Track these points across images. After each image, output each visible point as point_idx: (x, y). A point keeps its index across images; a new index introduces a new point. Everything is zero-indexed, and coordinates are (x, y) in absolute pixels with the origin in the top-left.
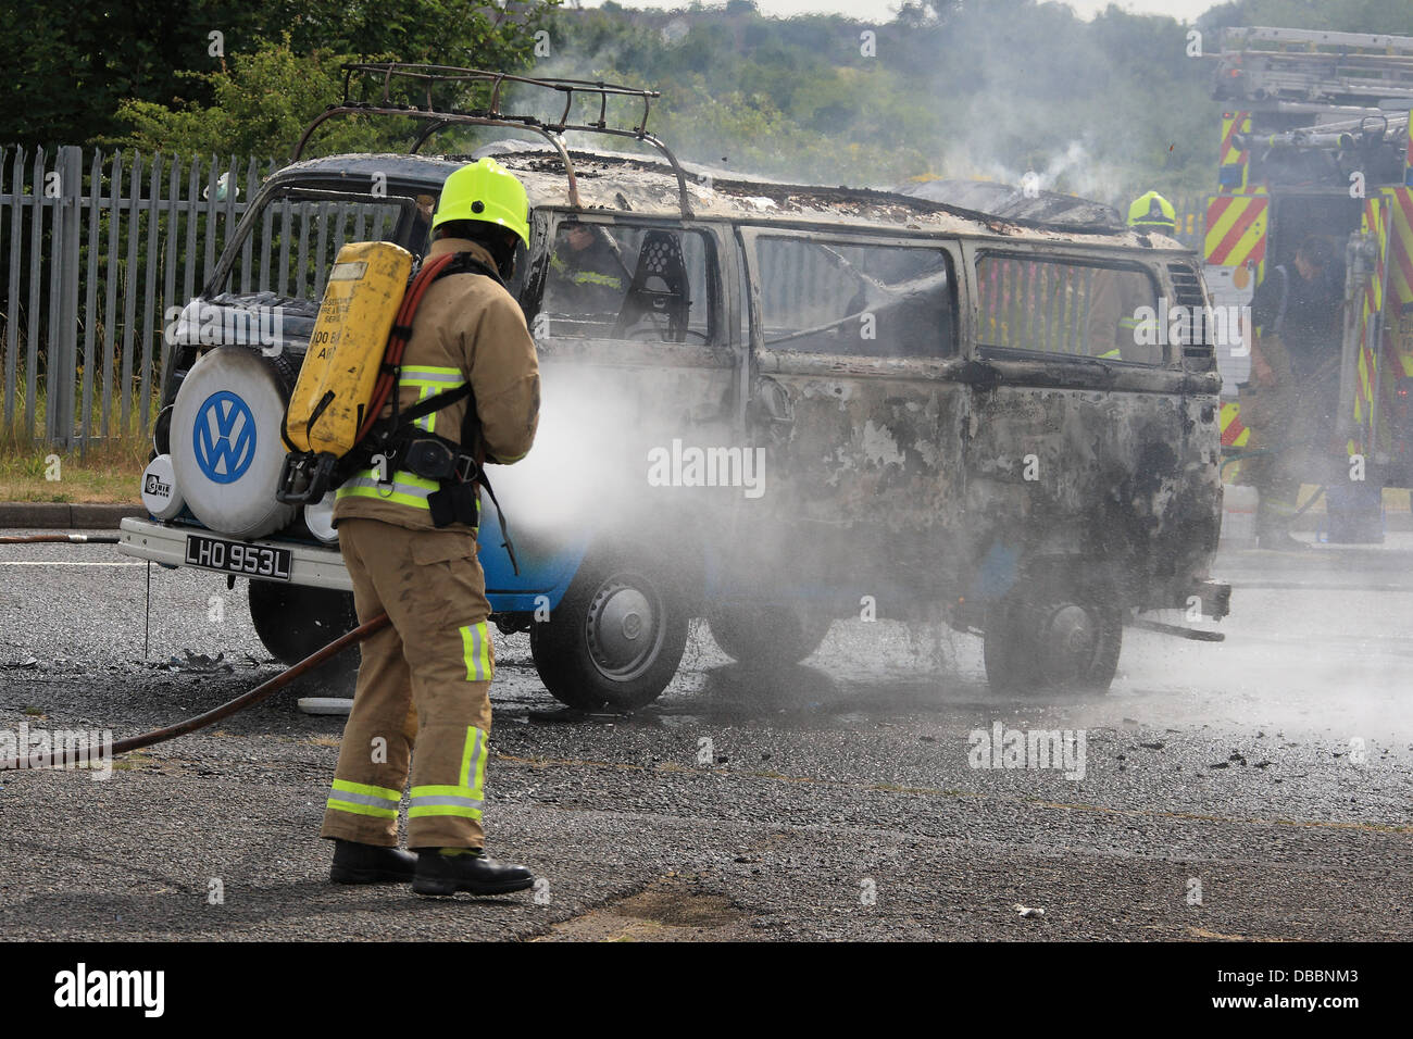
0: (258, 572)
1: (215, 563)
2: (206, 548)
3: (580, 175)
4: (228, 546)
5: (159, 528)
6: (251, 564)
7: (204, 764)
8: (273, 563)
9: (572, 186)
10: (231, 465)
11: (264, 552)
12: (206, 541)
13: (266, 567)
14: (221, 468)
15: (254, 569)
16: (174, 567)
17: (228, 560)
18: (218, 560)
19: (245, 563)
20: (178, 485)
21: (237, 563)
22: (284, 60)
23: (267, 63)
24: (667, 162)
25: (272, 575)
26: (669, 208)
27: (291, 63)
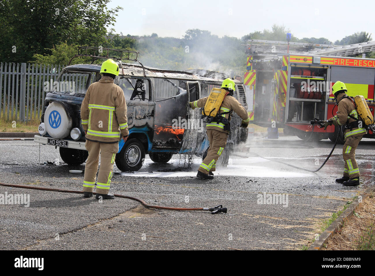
0: (61, 146)
1: (53, 144)
2: (51, 141)
3: (124, 68)
4: (56, 140)
5: (42, 137)
6: (60, 144)
7: (51, 183)
8: (64, 144)
9: (123, 70)
10: (56, 125)
11: (62, 142)
12: (51, 139)
13: (63, 145)
14: (54, 125)
15: (60, 145)
16: (45, 145)
17: (56, 143)
18: (54, 143)
19: (59, 144)
20: (46, 128)
21: (57, 144)
22: (66, 46)
23: (62, 46)
24: (141, 66)
25: (64, 146)
26: (141, 75)
27: (67, 46)
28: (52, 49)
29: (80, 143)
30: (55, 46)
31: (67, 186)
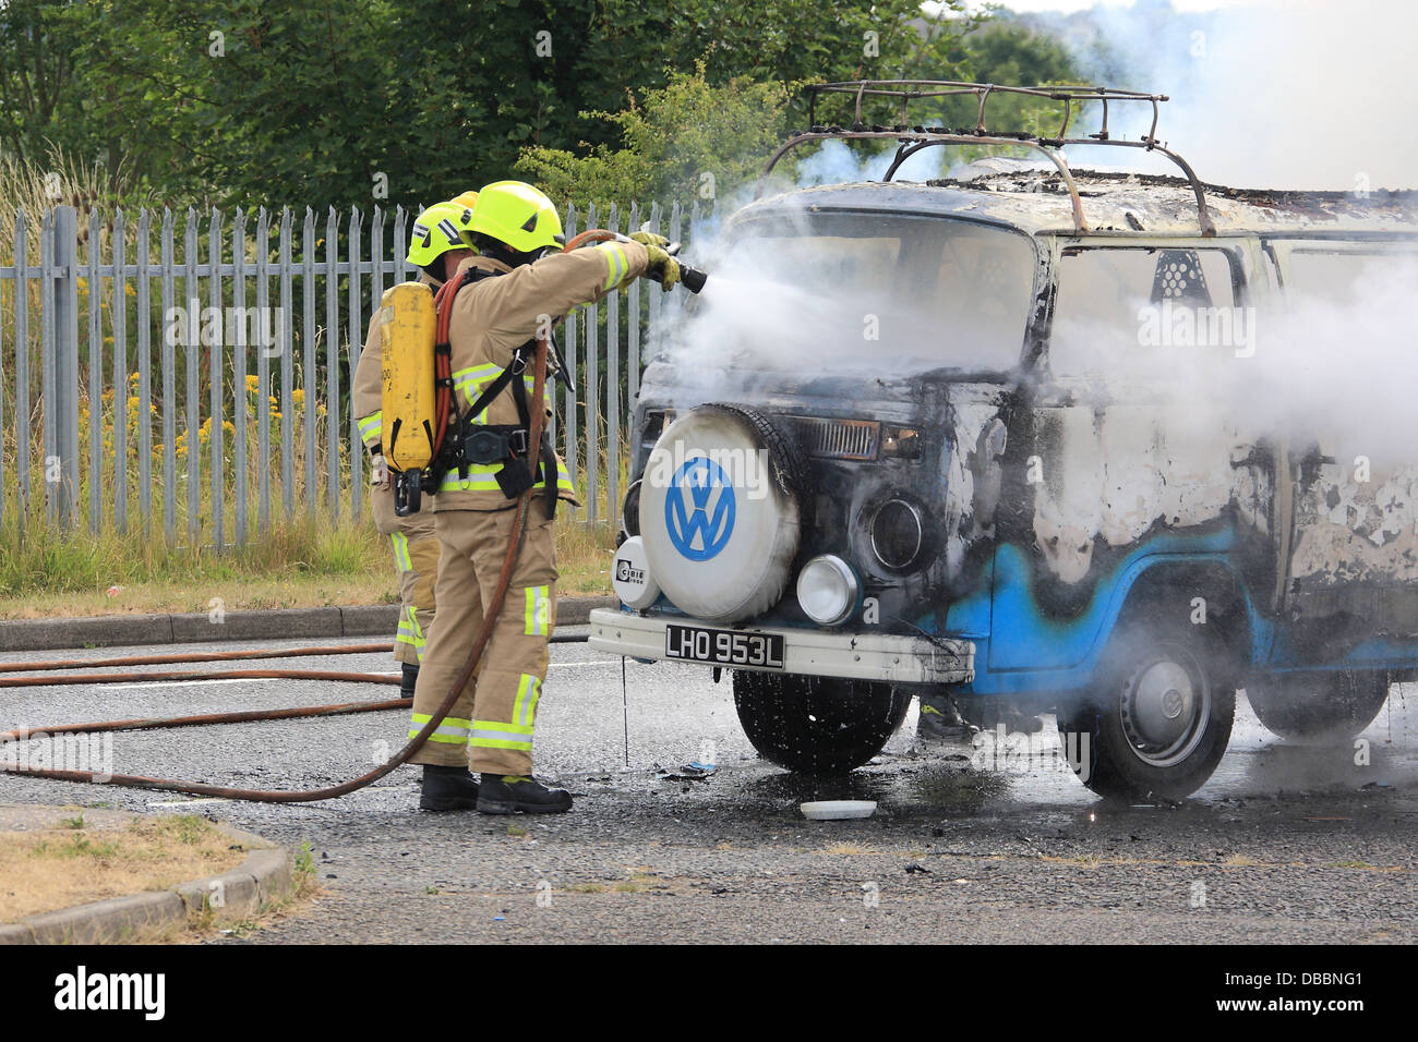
0: (748, 663)
1: (699, 655)
2: (688, 639)
3: (1082, 194)
4: (713, 634)
5: (635, 618)
6: (740, 654)
7: (714, 882)
8: (765, 652)
9: (1076, 207)
10: (708, 540)
11: (752, 640)
12: (688, 630)
13: (757, 656)
14: (697, 543)
15: (743, 659)
16: (650, 662)
17: (714, 650)
18: (703, 651)
19: (734, 652)
20: (651, 567)
21: (723, 653)
22: (699, 92)
23: (681, 96)
24: (1180, 173)
25: (765, 664)
26: (1186, 224)
27: (706, 95)
28: (625, 114)
29: (853, 644)
30: (640, 98)
31: (811, 894)
